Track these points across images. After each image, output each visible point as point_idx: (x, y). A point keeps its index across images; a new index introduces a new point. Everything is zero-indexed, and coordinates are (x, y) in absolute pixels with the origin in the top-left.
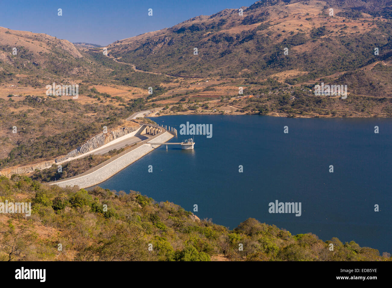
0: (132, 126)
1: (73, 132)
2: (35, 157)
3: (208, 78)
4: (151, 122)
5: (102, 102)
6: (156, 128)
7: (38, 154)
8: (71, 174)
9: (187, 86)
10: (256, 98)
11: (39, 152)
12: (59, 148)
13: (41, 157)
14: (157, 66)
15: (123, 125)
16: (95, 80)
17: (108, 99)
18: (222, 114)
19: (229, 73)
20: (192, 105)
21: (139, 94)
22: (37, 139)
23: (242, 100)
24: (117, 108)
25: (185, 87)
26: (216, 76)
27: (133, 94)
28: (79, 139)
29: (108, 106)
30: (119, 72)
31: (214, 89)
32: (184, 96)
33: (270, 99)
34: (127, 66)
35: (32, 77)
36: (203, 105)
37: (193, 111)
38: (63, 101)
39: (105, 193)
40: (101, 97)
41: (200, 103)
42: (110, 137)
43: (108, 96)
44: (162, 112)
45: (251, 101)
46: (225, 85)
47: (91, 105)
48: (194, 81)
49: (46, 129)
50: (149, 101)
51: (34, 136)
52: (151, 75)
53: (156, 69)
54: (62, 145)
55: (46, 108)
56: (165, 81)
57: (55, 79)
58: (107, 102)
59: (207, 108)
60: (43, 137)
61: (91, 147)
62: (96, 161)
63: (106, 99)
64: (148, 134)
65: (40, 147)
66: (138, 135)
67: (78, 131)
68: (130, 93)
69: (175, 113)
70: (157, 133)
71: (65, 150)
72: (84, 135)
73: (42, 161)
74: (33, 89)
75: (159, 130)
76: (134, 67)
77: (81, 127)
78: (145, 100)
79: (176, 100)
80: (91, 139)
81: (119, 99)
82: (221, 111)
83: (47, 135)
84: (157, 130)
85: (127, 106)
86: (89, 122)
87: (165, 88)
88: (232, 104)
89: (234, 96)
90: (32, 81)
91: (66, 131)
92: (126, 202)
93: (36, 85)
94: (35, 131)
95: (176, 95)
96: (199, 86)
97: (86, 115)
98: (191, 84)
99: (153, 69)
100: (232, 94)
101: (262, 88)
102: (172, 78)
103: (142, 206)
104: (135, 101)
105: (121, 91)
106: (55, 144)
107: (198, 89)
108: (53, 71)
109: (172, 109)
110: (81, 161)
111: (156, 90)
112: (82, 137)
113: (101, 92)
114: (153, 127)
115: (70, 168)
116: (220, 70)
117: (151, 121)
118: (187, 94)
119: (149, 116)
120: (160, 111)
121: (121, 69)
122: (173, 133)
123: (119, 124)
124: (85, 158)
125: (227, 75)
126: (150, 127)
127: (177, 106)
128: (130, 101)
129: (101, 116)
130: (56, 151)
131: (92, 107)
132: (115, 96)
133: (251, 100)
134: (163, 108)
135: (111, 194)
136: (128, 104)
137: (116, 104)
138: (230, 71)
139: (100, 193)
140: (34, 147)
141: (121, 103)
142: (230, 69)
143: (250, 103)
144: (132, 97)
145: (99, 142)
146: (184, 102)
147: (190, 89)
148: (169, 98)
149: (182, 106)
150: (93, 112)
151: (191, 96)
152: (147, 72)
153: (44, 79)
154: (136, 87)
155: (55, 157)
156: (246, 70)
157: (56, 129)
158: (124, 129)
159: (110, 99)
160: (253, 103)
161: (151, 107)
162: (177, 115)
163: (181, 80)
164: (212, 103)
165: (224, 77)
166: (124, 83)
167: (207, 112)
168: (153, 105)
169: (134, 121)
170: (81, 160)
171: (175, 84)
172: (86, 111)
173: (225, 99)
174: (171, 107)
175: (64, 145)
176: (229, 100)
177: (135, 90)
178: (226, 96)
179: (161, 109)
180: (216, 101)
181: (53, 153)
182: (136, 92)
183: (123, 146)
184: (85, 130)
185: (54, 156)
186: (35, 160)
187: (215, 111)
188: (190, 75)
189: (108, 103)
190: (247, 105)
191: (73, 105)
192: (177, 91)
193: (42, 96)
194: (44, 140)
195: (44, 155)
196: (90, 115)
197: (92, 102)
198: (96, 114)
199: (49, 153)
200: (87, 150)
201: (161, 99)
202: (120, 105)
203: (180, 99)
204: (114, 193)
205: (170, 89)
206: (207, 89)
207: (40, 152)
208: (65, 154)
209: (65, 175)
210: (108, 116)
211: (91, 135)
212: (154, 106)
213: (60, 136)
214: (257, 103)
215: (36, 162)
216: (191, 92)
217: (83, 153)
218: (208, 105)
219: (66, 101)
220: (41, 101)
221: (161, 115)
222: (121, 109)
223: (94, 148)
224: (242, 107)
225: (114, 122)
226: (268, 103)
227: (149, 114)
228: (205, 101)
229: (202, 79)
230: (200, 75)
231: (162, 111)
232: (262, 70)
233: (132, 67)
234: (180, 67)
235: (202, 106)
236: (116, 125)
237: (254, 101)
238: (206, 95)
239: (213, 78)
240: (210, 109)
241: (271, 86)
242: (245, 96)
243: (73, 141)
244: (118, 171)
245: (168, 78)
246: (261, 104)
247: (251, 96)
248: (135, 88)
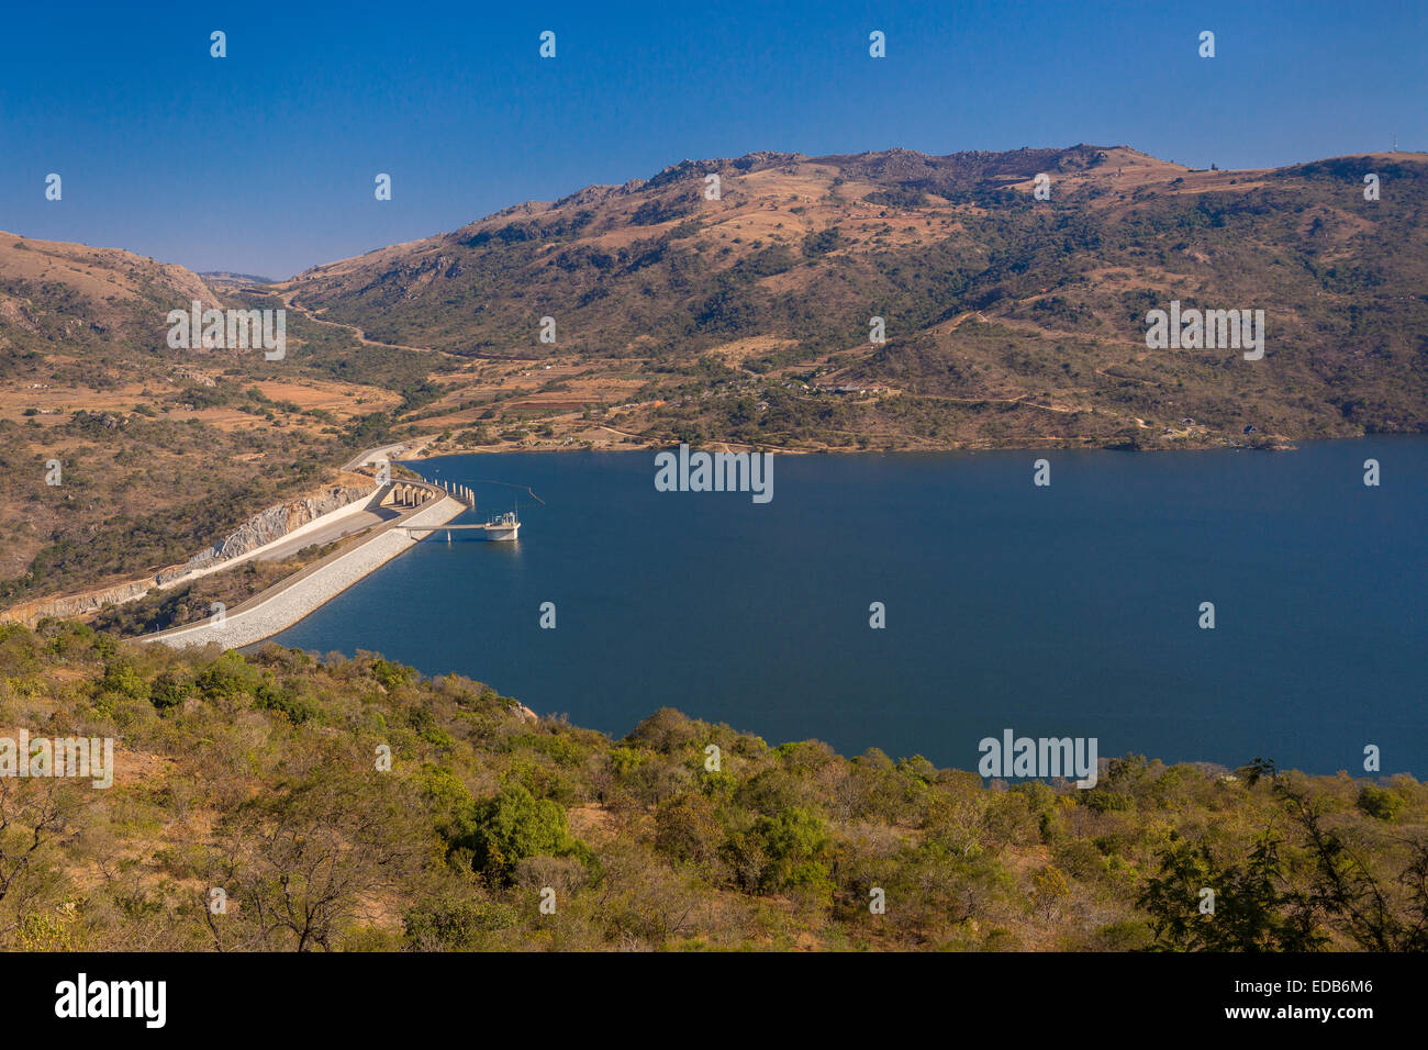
0: (358, 486)
1: (202, 502)
2: (101, 573)
3: (552, 360)
4: (406, 475)
5: (277, 424)
6: (420, 488)
7: (110, 563)
8: (200, 613)
9: (498, 379)
10: (671, 408)
11: (111, 559)
12: (165, 546)
13: (117, 571)
14: (420, 329)
15: (335, 483)
16: (257, 369)
17: (294, 417)
18: (585, 450)
19: (604, 345)
20: (512, 428)
21: (375, 404)
22: (105, 523)
23: (637, 412)
24: (316, 440)
25: (493, 382)
26: (570, 353)
27: (360, 402)
28: (219, 521)
29: (293, 434)
30: (320, 347)
31: (565, 386)
32: (489, 406)
33: (707, 409)
34: (343, 330)
35: (90, 363)
36: (539, 429)
37: (515, 444)
38: (176, 423)
39: (290, 658)
40: (274, 411)
41: (531, 423)
42: (300, 513)
43: (294, 409)
44: (436, 447)
45: (660, 416)
46: (594, 376)
47: (249, 433)
48: (515, 368)
49: (130, 496)
50: (400, 419)
51: (98, 515)
52: (404, 353)
53: (418, 339)
54: (175, 538)
55: (127, 443)
56: (441, 368)
57: (151, 366)
58: (291, 425)
59: (549, 434)
60: (122, 518)
61: (252, 540)
62: (264, 576)
63: (288, 417)
64: (398, 503)
65: (115, 545)
66: (374, 507)
67: (216, 502)
68: (350, 401)
69: (467, 449)
70: (423, 501)
71: (183, 550)
72: (232, 509)
73: (120, 581)
74: (92, 393)
75: (429, 494)
76: (360, 334)
77: (223, 491)
78: (391, 418)
79: (468, 417)
80: (251, 520)
81: (321, 416)
82: (586, 443)
83: (133, 514)
84: (423, 492)
85: (344, 433)
86: (244, 476)
87: (441, 386)
88: (611, 423)
89: (618, 404)
90: (89, 372)
91: (183, 500)
92: (347, 679)
93: (101, 384)
94: (101, 502)
95: (470, 403)
96: (528, 380)
97: (237, 458)
98: (506, 375)
99: (410, 337)
100: (610, 397)
101: (686, 383)
102: (458, 361)
103: (387, 689)
104: (364, 419)
105: (328, 396)
106: (157, 537)
107: (525, 386)
108: (147, 346)
109: (460, 440)
110: (224, 579)
111: (418, 391)
112: (226, 516)
113: (274, 400)
114: (413, 487)
115: (196, 597)
116: (579, 340)
117: (407, 471)
118: (496, 401)
119: (402, 458)
120: (430, 445)
121: (326, 339)
122: (463, 500)
123: (324, 481)
124: (236, 571)
125: (598, 351)
126: (404, 485)
127: (474, 430)
128: (350, 420)
129: (277, 460)
130: (158, 553)
131: (251, 439)
132: (312, 409)
133: (659, 413)
134: (436, 437)
135: (307, 661)
136: (347, 429)
137: (315, 430)
138: (606, 341)
139: (278, 658)
140: (98, 546)
141: (328, 427)
142: (605, 336)
143: (657, 421)
144: (357, 411)
145: (271, 528)
146: (490, 420)
147: (504, 387)
148: (451, 411)
149: (484, 431)
150: (256, 450)
151: (508, 404)
152: (392, 346)
153: (121, 367)
154: (366, 384)
155: (155, 570)
156: (644, 337)
157: (156, 496)
158: (336, 492)
159: (299, 417)
160: (664, 419)
161: (406, 435)
162: (474, 455)
163: (482, 364)
164: (561, 422)
165: (589, 357)
166: (334, 375)
167: (550, 445)
168: (411, 429)
169: (362, 472)
170: (227, 575)
171: (467, 375)
172: (236, 447)
173: (595, 411)
174: (457, 433)
175: (180, 537)
176: (605, 413)
177: (365, 392)
178: (597, 404)
179: (431, 439)
180: (571, 416)
181: (149, 561)
182: (366, 397)
183: (335, 535)
184: (234, 496)
185: (153, 567)
186: (101, 579)
187: (570, 443)
188: (506, 351)
189: (293, 427)
190: (651, 425)
191: (202, 433)
192: (472, 393)
193: (117, 410)
194: (126, 526)
195: (127, 565)
196: (246, 458)
197: (251, 425)
198: (262, 455)
199: (139, 560)
200: (240, 550)
201: (431, 415)
202: (325, 431)
203: (481, 413)
204: (314, 659)
205: (453, 390)
206: (549, 387)
207: (116, 556)
208: (182, 562)
209: (183, 614)
210: (294, 461)
211: (249, 510)
212: (413, 432)
213: (168, 514)
214: (675, 420)
215: (107, 583)
216: (508, 396)
217: (230, 558)
218: (553, 427)
219: (182, 422)
220: (115, 425)
221: (431, 456)
222: (329, 441)
223: (259, 543)
224: (639, 431)
225: (311, 476)
226: (703, 420)
227: (401, 452)
228: (545, 417)
229: (534, 363)
230: (530, 351)
231: (434, 444)
232: (683, 338)
233: (355, 333)
234: (477, 333)
235: (537, 431)
236: (316, 484)
237: (667, 415)
238: (546, 402)
239: (564, 359)
240: (557, 438)
241: (709, 376)
242: (644, 404)
243: (203, 526)
244: (323, 601)
245: (448, 359)
246: (684, 422)
247: (658, 403)
248: (365, 387)
